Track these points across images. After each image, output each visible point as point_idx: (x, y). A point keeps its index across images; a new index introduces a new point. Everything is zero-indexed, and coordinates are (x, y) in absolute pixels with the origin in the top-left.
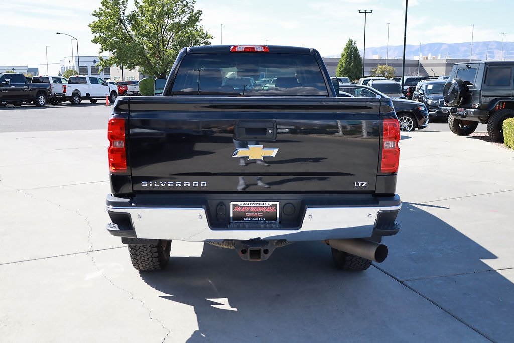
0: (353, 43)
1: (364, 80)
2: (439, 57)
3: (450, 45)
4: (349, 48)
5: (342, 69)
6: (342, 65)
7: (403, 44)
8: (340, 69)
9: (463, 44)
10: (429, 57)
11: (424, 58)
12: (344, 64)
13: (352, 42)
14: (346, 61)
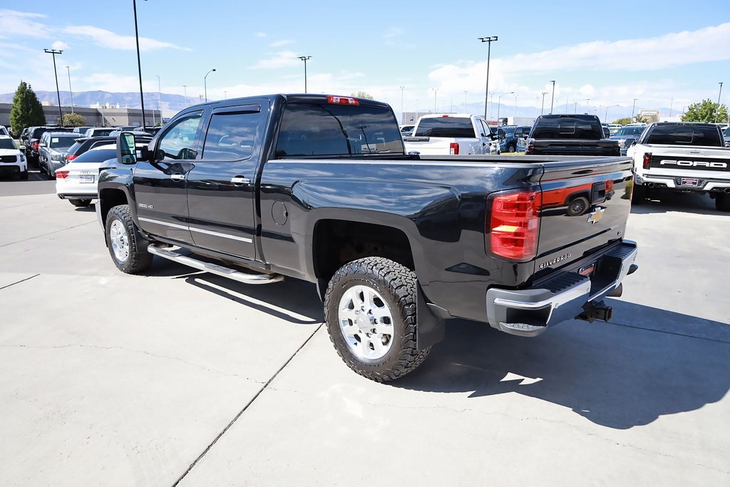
0: (28, 86)
1: (95, 131)
2: (118, 106)
3: (113, 94)
4: (22, 93)
5: (18, 117)
6: (16, 112)
7: (140, 91)
8: (15, 116)
9: (127, 94)
10: (107, 105)
11: (103, 107)
12: (19, 111)
13: (25, 85)
14: (22, 107)
